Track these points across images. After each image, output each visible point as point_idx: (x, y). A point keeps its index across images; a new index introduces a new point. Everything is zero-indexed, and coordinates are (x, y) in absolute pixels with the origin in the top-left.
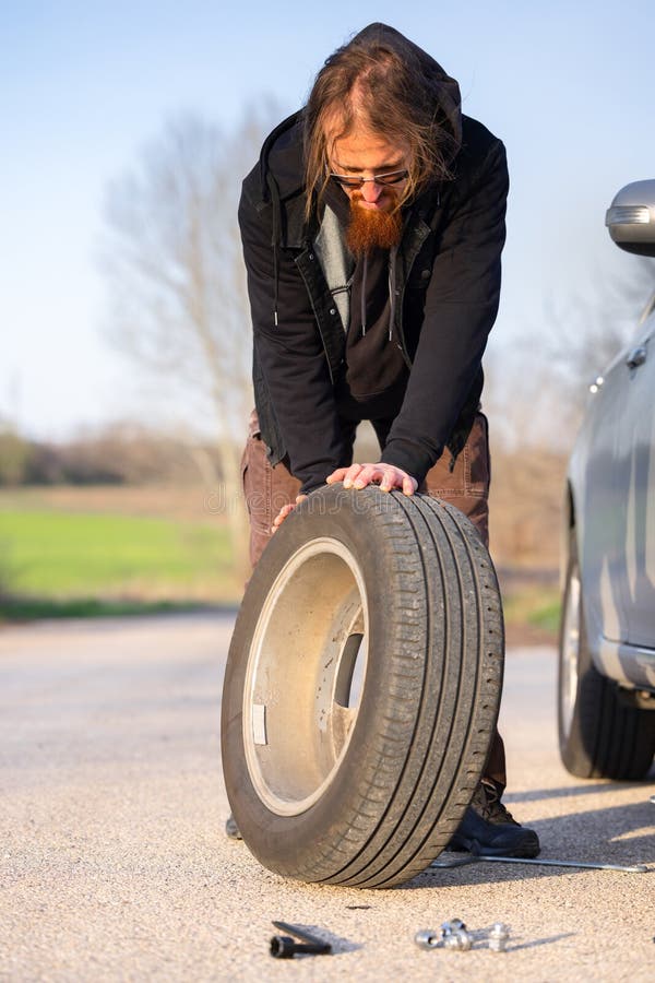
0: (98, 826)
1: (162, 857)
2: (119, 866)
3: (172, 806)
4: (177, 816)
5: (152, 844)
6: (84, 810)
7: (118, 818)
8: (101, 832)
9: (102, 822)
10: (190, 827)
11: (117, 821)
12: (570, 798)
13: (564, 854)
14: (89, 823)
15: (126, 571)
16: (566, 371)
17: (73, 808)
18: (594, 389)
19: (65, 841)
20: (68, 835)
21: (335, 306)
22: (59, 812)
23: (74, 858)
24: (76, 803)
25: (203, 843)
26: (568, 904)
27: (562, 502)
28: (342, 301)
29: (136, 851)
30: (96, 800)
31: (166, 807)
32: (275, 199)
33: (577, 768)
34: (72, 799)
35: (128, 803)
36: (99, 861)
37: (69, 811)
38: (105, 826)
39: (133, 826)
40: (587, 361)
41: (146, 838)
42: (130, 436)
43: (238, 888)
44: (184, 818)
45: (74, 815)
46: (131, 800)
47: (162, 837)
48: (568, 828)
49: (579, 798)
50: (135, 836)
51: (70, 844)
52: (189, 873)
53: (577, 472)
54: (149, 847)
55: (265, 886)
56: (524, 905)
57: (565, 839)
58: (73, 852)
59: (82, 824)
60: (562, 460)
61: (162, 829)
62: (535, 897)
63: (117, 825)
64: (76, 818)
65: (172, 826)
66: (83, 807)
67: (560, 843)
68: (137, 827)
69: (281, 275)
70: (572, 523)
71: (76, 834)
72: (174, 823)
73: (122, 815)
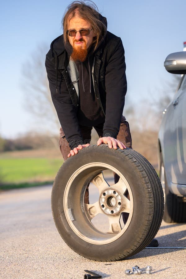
0: (33, 247)
1: (52, 254)
2: (40, 258)
3: (53, 239)
4: (55, 242)
5: (48, 251)
6: (28, 243)
7: (38, 244)
8: (34, 248)
9: (34, 245)
10: (59, 245)
11: (38, 245)
12: (166, 229)
13: (165, 245)
14: (30, 246)
15: (35, 174)
16: (155, 108)
17: (25, 242)
18: (164, 113)
19: (24, 252)
20: (24, 250)
21: (74, 87)
22: (22, 243)
23: (26, 257)
24: (26, 241)
25: (63, 249)
26: (168, 259)
27: (157, 145)
28: (76, 86)
29: (44, 253)
30: (32, 239)
31: (52, 240)
32: (56, 56)
33: (167, 220)
34: (25, 240)
35: (40, 239)
36: (34, 256)
37: (24, 243)
38: (35, 247)
39: (43, 246)
40: (161, 105)
41: (47, 249)
42: (33, 135)
43: (74, 261)
44: (57, 243)
45: (26, 244)
46: (41, 239)
47: (51, 249)
48: (166, 238)
49: (168, 229)
50: (43, 249)
51: (25, 252)
52: (59, 258)
53: (161, 136)
54: (48, 252)
55: (81, 260)
56: (155, 260)
57: (165, 241)
58: (26, 255)
59: (28, 246)
60: (156, 134)
61: (51, 246)
62: (158, 258)
63: (38, 246)
64: (26, 245)
65: (53, 245)
66: (28, 242)
67: (164, 242)
68: (44, 246)
69: (58, 80)
70: (161, 151)
71: (27, 249)
72: (54, 244)
73: (39, 243)
